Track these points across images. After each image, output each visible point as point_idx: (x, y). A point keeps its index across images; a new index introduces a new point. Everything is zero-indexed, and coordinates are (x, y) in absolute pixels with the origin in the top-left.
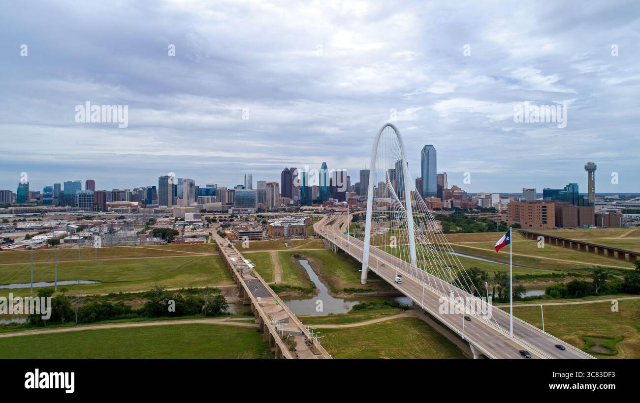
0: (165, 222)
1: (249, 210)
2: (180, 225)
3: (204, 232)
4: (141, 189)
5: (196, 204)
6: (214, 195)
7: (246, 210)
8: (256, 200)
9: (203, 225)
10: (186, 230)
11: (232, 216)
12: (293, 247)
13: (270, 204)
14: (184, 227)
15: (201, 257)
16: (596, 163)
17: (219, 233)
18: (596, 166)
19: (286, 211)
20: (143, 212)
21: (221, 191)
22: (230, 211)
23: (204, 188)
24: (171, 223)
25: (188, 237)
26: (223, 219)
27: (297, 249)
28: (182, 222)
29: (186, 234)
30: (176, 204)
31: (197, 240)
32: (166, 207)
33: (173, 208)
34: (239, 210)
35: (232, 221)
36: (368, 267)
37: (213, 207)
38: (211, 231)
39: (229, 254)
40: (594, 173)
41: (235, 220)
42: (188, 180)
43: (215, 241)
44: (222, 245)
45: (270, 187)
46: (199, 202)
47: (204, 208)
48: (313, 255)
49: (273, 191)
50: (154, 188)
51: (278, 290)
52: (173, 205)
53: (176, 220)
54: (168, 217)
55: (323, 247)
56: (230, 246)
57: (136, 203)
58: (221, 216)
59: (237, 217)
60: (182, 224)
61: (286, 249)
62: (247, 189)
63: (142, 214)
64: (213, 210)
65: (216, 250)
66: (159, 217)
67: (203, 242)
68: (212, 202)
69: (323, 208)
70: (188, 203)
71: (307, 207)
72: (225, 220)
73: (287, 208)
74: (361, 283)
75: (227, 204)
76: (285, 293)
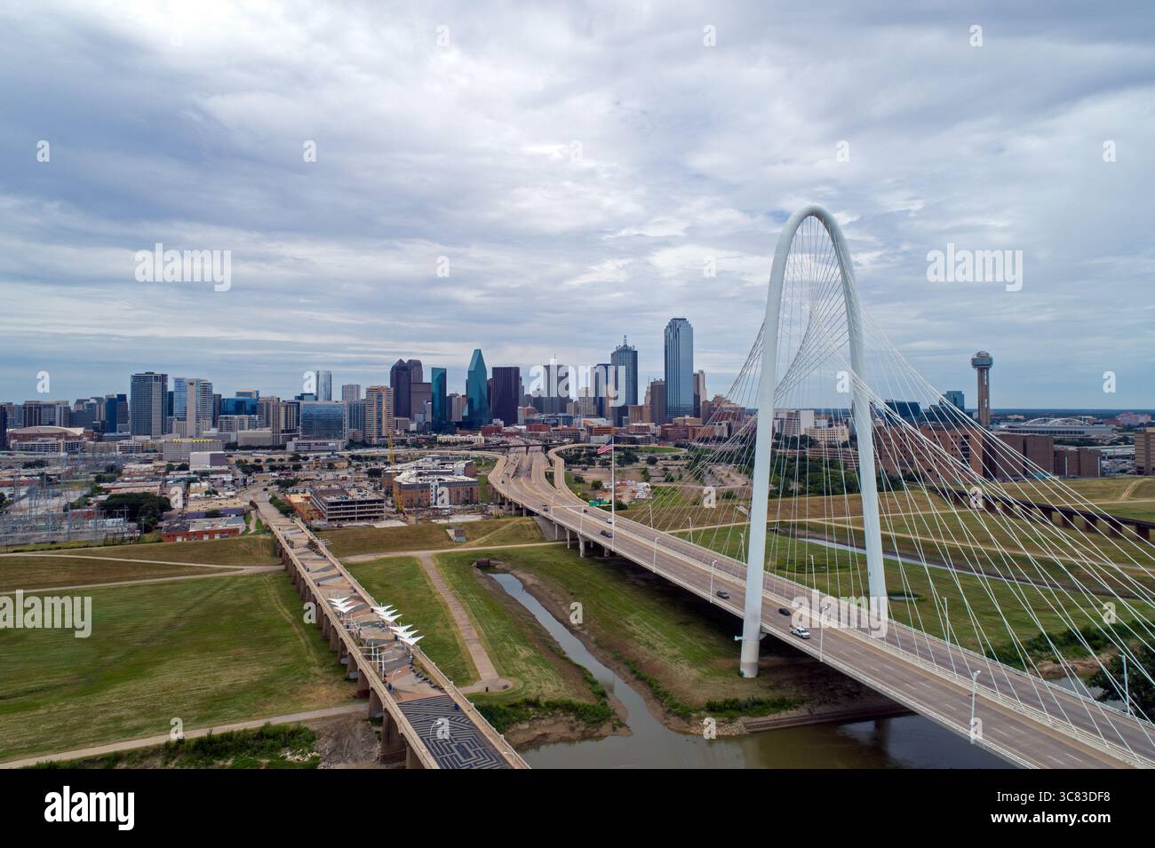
0: (142, 474)
1: (332, 444)
2: (178, 481)
3: (238, 500)
4: (93, 401)
5: (214, 431)
6: (255, 413)
7: (324, 444)
8: (347, 423)
9: (233, 482)
10: (192, 495)
11: (295, 458)
12: (468, 540)
13: (375, 431)
14: (188, 486)
15: (235, 578)
16: (992, 354)
17: (273, 501)
18: (991, 360)
19: (408, 446)
20: (94, 450)
21: (268, 404)
22: (291, 446)
23: (232, 399)
24: (155, 476)
25: (197, 515)
26: (277, 464)
27: (480, 545)
28: (183, 475)
29: (193, 507)
30: (171, 432)
31: (221, 524)
32: (148, 438)
33: (163, 441)
34: (309, 445)
35: (297, 468)
36: (761, 627)
37: (253, 439)
38: (254, 495)
39: (318, 576)
40: (988, 373)
41: (304, 467)
42: (198, 381)
43: (268, 526)
44: (291, 543)
45: (375, 397)
46: (221, 426)
47: (233, 440)
48: (528, 563)
49: (380, 404)
50: (122, 398)
51: (505, 719)
52: (163, 433)
53: (170, 468)
54: (150, 462)
55: (542, 539)
56: (312, 546)
57: (79, 431)
58: (273, 457)
59: (306, 459)
60: (182, 479)
61: (452, 546)
62: (321, 401)
63: (89, 455)
64: (253, 445)
65: (275, 555)
66: (132, 460)
67: (235, 531)
68: (249, 428)
69: (483, 438)
70: (198, 429)
71: (450, 436)
72: (283, 468)
73: (409, 439)
74: (741, 675)
75: (283, 432)
76: (526, 726)
